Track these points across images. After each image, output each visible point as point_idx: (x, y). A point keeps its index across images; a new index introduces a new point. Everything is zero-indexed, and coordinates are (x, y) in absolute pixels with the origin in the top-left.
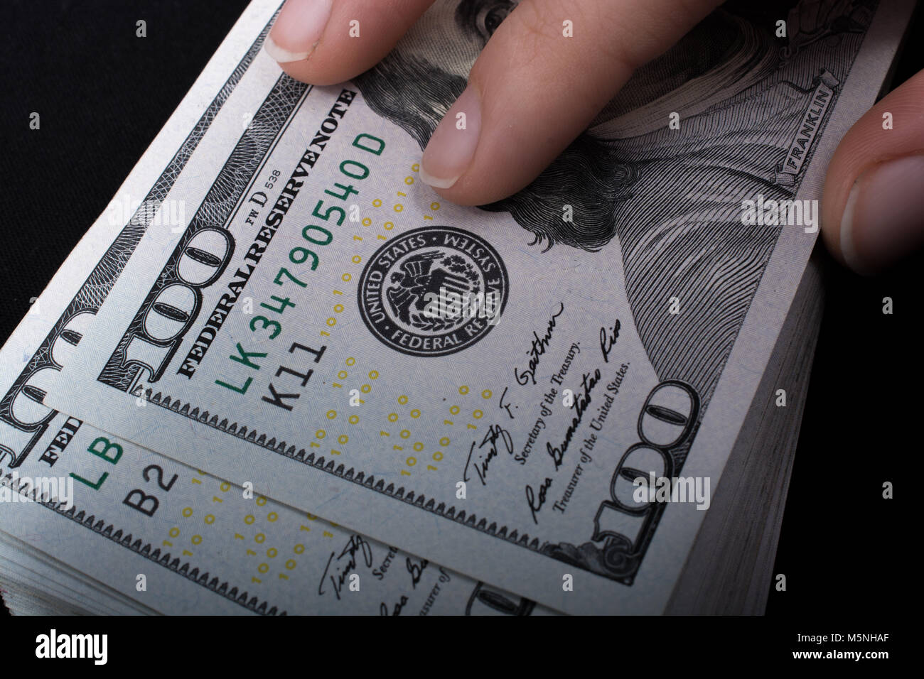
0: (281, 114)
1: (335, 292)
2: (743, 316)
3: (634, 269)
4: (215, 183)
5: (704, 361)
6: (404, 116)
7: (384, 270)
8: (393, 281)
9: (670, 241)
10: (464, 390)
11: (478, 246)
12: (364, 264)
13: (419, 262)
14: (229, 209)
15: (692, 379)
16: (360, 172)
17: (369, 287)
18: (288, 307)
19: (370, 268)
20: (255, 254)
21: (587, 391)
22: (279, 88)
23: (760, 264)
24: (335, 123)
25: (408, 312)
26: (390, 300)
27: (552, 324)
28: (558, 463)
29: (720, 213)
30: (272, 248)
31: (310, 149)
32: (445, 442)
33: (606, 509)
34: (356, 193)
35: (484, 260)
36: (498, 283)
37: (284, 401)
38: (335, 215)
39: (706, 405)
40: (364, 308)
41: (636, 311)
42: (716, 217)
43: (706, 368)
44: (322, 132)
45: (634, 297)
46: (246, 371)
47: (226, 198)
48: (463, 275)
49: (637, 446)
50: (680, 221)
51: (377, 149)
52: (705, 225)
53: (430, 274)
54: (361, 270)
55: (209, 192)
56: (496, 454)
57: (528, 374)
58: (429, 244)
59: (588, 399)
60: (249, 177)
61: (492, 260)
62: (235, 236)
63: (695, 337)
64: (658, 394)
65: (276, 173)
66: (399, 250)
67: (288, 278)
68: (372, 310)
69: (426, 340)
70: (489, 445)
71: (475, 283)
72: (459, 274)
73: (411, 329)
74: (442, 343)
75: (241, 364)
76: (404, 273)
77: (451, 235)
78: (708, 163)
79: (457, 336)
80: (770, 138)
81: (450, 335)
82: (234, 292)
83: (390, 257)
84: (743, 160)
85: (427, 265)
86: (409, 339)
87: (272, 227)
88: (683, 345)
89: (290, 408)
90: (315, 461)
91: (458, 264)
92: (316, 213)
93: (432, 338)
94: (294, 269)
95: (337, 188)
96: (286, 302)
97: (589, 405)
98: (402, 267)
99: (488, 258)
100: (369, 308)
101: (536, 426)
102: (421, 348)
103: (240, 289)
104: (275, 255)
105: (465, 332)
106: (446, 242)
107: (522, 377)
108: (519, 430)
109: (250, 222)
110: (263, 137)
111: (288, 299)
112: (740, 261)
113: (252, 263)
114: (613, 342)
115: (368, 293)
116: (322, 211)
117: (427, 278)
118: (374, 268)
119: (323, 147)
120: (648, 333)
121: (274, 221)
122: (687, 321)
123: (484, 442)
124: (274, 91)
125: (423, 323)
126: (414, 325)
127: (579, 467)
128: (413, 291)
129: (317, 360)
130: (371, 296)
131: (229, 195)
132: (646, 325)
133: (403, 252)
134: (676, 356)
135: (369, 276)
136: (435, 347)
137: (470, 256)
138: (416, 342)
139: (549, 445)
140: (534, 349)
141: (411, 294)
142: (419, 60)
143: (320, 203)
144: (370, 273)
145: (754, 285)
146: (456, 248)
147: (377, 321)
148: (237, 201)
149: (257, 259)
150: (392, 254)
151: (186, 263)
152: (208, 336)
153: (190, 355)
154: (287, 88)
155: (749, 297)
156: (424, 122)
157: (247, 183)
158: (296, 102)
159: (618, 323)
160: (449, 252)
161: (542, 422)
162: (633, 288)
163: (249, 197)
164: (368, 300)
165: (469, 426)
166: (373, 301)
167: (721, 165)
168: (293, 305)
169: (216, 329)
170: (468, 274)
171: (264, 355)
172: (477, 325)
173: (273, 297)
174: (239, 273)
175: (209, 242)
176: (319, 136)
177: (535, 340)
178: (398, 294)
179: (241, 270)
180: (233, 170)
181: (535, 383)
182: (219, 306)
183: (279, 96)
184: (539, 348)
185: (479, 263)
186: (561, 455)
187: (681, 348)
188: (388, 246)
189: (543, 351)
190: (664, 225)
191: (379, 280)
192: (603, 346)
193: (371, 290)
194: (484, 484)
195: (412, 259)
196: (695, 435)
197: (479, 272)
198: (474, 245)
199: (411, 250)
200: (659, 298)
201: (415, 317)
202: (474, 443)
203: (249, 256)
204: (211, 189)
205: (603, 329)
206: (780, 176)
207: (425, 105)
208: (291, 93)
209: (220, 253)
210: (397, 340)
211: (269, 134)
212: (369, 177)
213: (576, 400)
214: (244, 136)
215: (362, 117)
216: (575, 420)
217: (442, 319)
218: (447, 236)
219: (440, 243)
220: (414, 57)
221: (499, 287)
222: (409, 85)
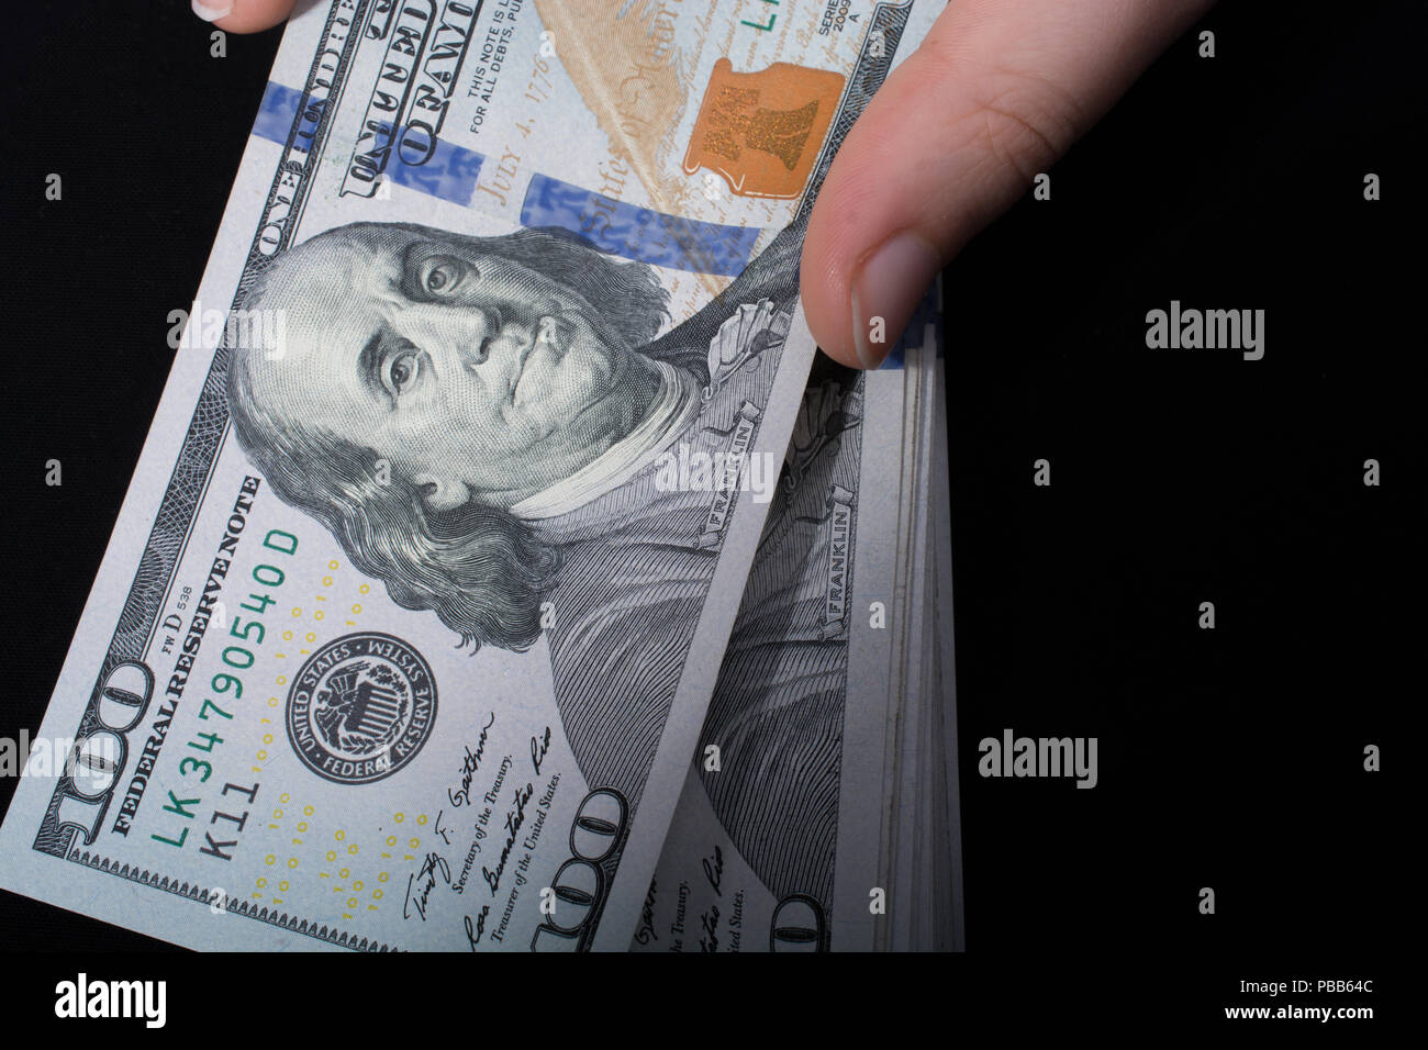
0: (182, 516)
1: (263, 720)
2: (669, 705)
3: (562, 669)
4: (125, 609)
5: (631, 763)
6: (316, 503)
7: (310, 689)
8: (320, 701)
9: (596, 634)
10: (399, 818)
11: (404, 652)
12: (289, 684)
13: (345, 676)
14: (144, 639)
15: (620, 785)
16: (275, 577)
17: (297, 711)
18: (216, 744)
19: (295, 690)
20: (177, 686)
21: (520, 808)
22: (175, 482)
23: (684, 643)
24: (241, 519)
25: (338, 735)
26: (318, 723)
27: (484, 736)
28: (494, 888)
29: (644, 596)
30: (193, 677)
31: (219, 557)
32: (384, 878)
33: (542, 933)
34: (273, 603)
35: (411, 668)
36: (426, 693)
37: (221, 849)
38: (255, 632)
39: (635, 809)
40: (293, 735)
41: (566, 716)
42: (641, 601)
43: (634, 770)
44: (229, 534)
45: (562, 701)
46: (183, 821)
47: (139, 627)
48: (390, 687)
49: (569, 862)
50: (605, 610)
51: (290, 547)
52: (630, 612)
53: (356, 688)
54: (287, 693)
55: (120, 622)
56: (434, 886)
57: (462, 794)
58: (354, 654)
59: (521, 817)
60: (159, 597)
61: (419, 667)
62: (153, 668)
63: (623, 737)
64: (588, 805)
65: (187, 590)
66: (324, 665)
67: (213, 711)
68: (302, 738)
69: (358, 765)
70: (427, 876)
71: (403, 695)
72: (386, 686)
73: (342, 754)
74: (374, 767)
75: (175, 814)
76: (330, 690)
77: (376, 641)
78: (632, 540)
79: (390, 758)
80: (692, 499)
81: (382, 756)
82: (160, 733)
83: (315, 674)
84: (666, 532)
85: (352, 679)
86: (341, 766)
87: (190, 654)
88: (611, 748)
89: (228, 858)
90: (258, 913)
91: (384, 675)
92: (234, 632)
93: (364, 762)
94: (218, 699)
95: (252, 600)
96: (213, 738)
97: (522, 823)
98: (328, 685)
99: (414, 665)
100: (298, 735)
101: (472, 850)
102: (353, 776)
103: (165, 728)
104: (198, 686)
105: (397, 753)
106: (371, 650)
107: (456, 798)
108: (455, 856)
109: (167, 650)
110: (168, 548)
111: (215, 735)
112: (664, 645)
113: (174, 697)
114: (544, 752)
115: (297, 718)
116: (240, 630)
117: (353, 693)
118: (300, 689)
119: (232, 552)
120: (577, 739)
121: (191, 647)
122: (615, 722)
123: (422, 874)
124: (171, 487)
125: (354, 746)
126: (345, 749)
127: (514, 891)
128: (340, 710)
129: (251, 801)
130: (299, 721)
131: (142, 623)
132: (576, 730)
133: (327, 666)
134: (605, 761)
135: (295, 699)
136: (367, 773)
137: (397, 664)
138: (348, 769)
139: (484, 869)
140: (467, 765)
141: (339, 714)
142: (323, 431)
143: (237, 620)
144: (296, 694)
145: (679, 668)
146: (381, 656)
147: (307, 750)
148: (150, 628)
149: (179, 693)
150: (316, 669)
151: (106, 704)
152: (138, 786)
153: (123, 810)
154: (185, 481)
155: (674, 684)
156: (336, 509)
157: (158, 606)
158: (197, 497)
159: (548, 731)
160: (375, 662)
161: (477, 846)
162: (562, 691)
163: (162, 623)
164: (297, 726)
165: (406, 858)
166: (302, 727)
167: (645, 541)
168: (221, 741)
169: (146, 777)
170: (396, 685)
171: (197, 801)
172: (408, 743)
173: (200, 734)
174: (162, 711)
175: (127, 679)
176: (227, 539)
177: (467, 756)
178: (326, 715)
179: (164, 708)
180: (142, 592)
181: (469, 803)
182: (147, 751)
183: (178, 492)
184: (471, 764)
185: (405, 671)
186: (497, 880)
187: (609, 752)
188: (311, 662)
189: (476, 767)
190: (591, 616)
191: (306, 702)
192: (534, 757)
193: (299, 714)
194: (424, 919)
195: (337, 673)
196: (624, 843)
197: (406, 682)
198: (399, 651)
199: (336, 663)
200: (587, 699)
201: (345, 741)
202: (412, 876)
203: (170, 690)
204: (122, 617)
205: (534, 739)
206: (703, 538)
207: (336, 487)
208: (190, 487)
209: (141, 692)
210: (328, 769)
211: (174, 543)
212: (285, 581)
213: (510, 818)
214: (147, 549)
215: (269, 509)
216: (509, 840)
217: (373, 739)
218: (371, 643)
219: (364, 652)
220: (317, 428)
221: (427, 697)
222: (316, 465)
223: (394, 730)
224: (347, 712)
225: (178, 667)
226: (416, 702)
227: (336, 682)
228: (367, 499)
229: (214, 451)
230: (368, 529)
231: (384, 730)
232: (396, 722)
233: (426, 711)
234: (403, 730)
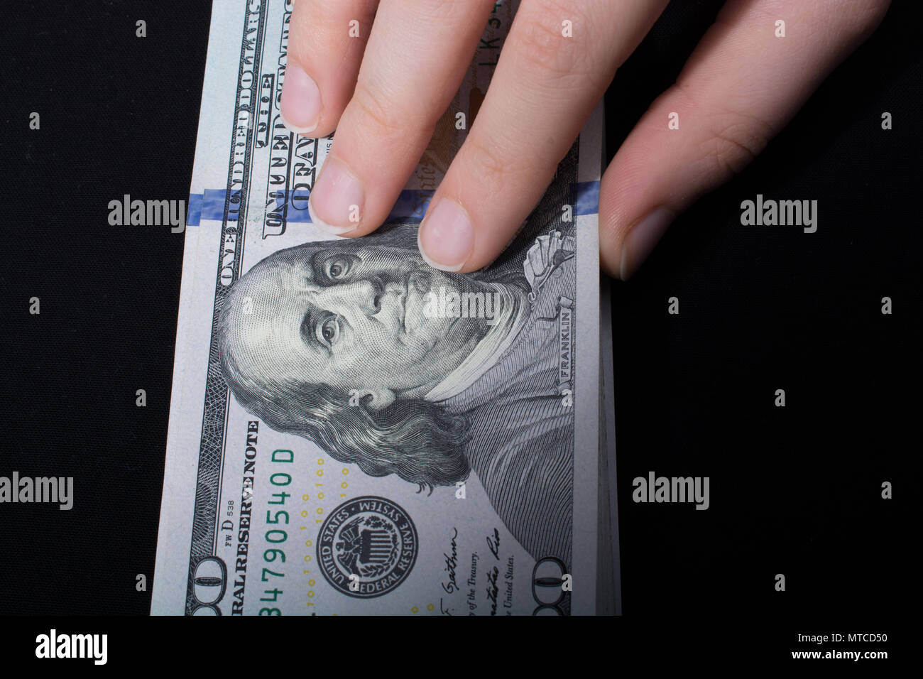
0: (215, 457)
1: (305, 572)
2: (571, 496)
4: (194, 526)
5: (558, 538)
6: (298, 426)
7: (330, 544)
8: (339, 550)
9: (508, 463)
10: (415, 610)
11: (384, 505)
12: (315, 544)
13: (350, 529)
14: (211, 541)
15: (555, 552)
16: (285, 480)
17: (325, 560)
18: (278, 595)
19: (320, 547)
20: (241, 565)
21: (494, 584)
22: (204, 437)
23: (569, 455)
24: (253, 449)
25: (357, 568)
26: (342, 564)
27: (454, 544)
29: (532, 432)
30: (251, 558)
31: (245, 476)
34: (289, 496)
35: (392, 513)
36: (407, 526)
38: (282, 517)
39: (570, 566)
40: (328, 576)
41: (505, 519)
42: (531, 436)
43: (561, 542)
44: (248, 460)
45: (499, 509)
47: (206, 534)
48: (382, 528)
49: (538, 609)
50: (509, 446)
51: (289, 458)
52: (526, 443)
53: (360, 535)
54: (315, 550)
55: (193, 534)
57: (451, 584)
58: (352, 514)
59: (496, 589)
60: (214, 513)
61: (397, 512)
62: (223, 558)
63: (547, 523)
64: (538, 570)
65: (231, 503)
66: (334, 526)
67: (269, 575)
68: (334, 576)
69: (377, 583)
71: (392, 532)
72: (379, 529)
73: (364, 579)
74: (388, 582)
77: (363, 502)
78: (512, 399)
79: (396, 574)
80: (544, 365)
81: (390, 574)
82: (240, 598)
83: (330, 533)
84: (533, 389)
85: (356, 529)
87: (244, 543)
88: (542, 532)
91: (376, 522)
92: (269, 521)
93: (380, 580)
94: (270, 566)
95: (275, 497)
96: (276, 592)
97: (498, 593)
98: (340, 538)
99: (394, 511)
100: (331, 575)
103: (242, 594)
104: (255, 562)
105: (400, 569)
106: (362, 508)
107: (448, 588)
109: (228, 544)
110: (211, 480)
111: (276, 590)
112: (556, 460)
113: (242, 573)
114: (497, 545)
115: (326, 565)
116: (272, 518)
117: (359, 539)
118: (323, 546)
119: (253, 471)
120: (517, 531)
121: (244, 537)
122: (539, 515)
124: (203, 441)
125: (370, 572)
126: (365, 576)
128: (354, 552)
130: (329, 566)
131: (207, 531)
132: (514, 526)
133: (336, 526)
134: (541, 541)
135: (321, 552)
136: (384, 587)
137: (381, 513)
140: (449, 565)
141: (354, 554)
142: (290, 381)
143: (269, 512)
144: (321, 549)
145: (571, 472)
146: (370, 511)
147: (340, 582)
148: (214, 533)
149: (244, 569)
150: (330, 530)
151: (199, 589)
154: (210, 435)
155: (571, 482)
156: (312, 426)
157: (215, 518)
158: (221, 443)
159: (496, 530)
160: (367, 515)
162: (497, 503)
163: (220, 528)
164: (329, 569)
166: (332, 569)
167: (521, 397)
168: (281, 592)
170: (385, 527)
172: (405, 561)
173: (266, 592)
174: (237, 584)
175: (208, 569)
176: (247, 464)
177: (447, 559)
178: (345, 558)
179: (237, 581)
180: (202, 512)
181: (458, 589)
182: (234, 612)
183: (208, 443)
184: (451, 564)
185: (389, 516)
187: (541, 534)
188: (325, 527)
189: (455, 565)
190: (500, 453)
191: (329, 552)
192: (492, 549)
193: (328, 562)
195: (344, 529)
197: (392, 523)
198: (381, 505)
199: (341, 523)
200: (515, 504)
201: (362, 570)
203: (238, 569)
204: (193, 532)
205: (488, 538)
206: (559, 387)
207: (308, 413)
208: (215, 438)
209: (219, 575)
211: (214, 475)
212: (292, 480)
213: (489, 591)
214: (198, 484)
215: (269, 438)
216: (493, 606)
217: (381, 564)
218: (361, 504)
219: (358, 511)
220: (286, 380)
221: (409, 529)
222: (291, 403)
223: (393, 555)
224: (358, 552)
225: (239, 553)
226: (402, 534)
227: (345, 535)
228: (330, 415)
229: (224, 412)
230: (336, 434)
231: (387, 557)
232: (393, 550)
233: (411, 538)
234: (399, 554)
